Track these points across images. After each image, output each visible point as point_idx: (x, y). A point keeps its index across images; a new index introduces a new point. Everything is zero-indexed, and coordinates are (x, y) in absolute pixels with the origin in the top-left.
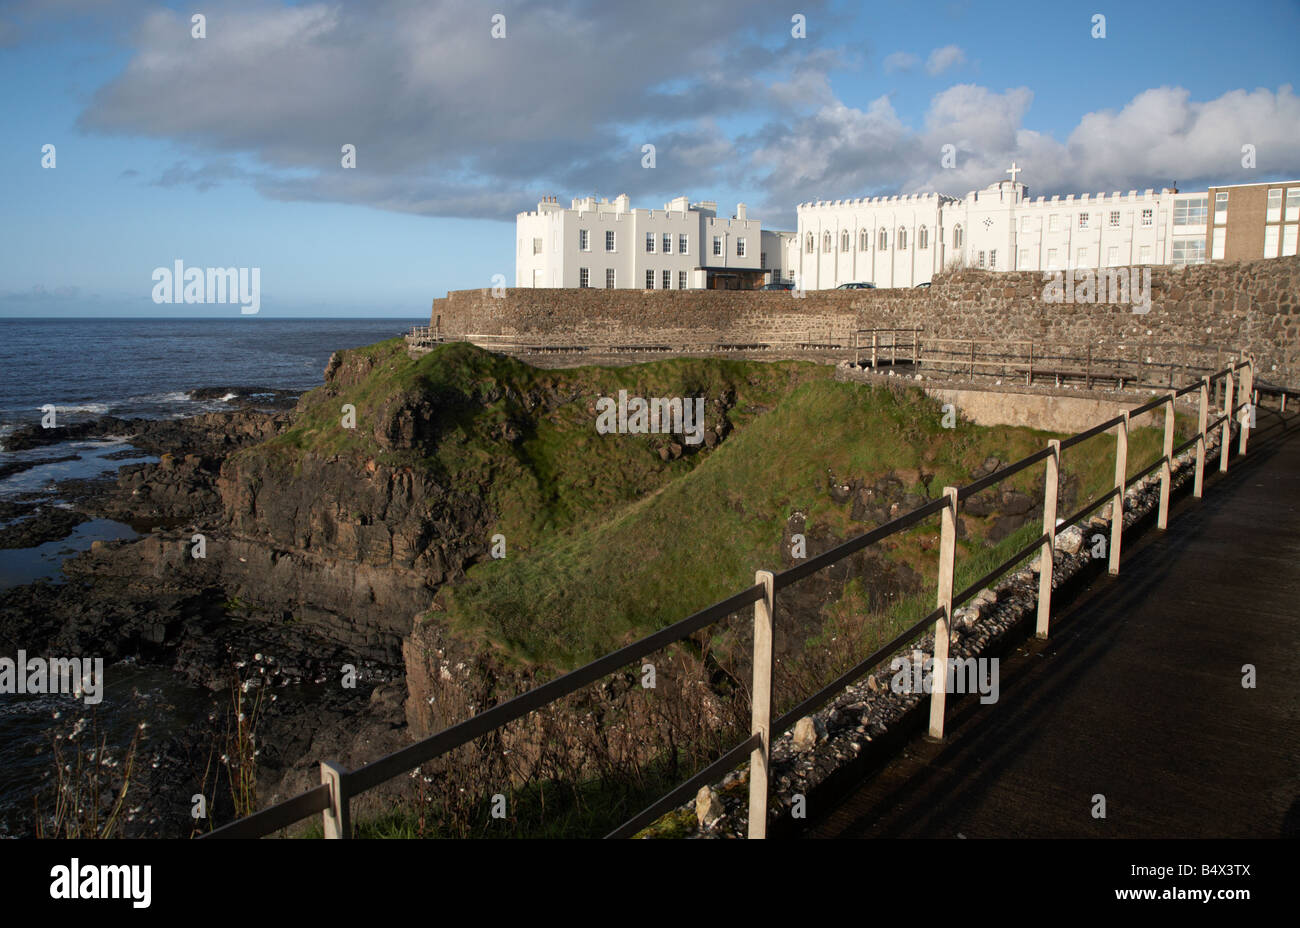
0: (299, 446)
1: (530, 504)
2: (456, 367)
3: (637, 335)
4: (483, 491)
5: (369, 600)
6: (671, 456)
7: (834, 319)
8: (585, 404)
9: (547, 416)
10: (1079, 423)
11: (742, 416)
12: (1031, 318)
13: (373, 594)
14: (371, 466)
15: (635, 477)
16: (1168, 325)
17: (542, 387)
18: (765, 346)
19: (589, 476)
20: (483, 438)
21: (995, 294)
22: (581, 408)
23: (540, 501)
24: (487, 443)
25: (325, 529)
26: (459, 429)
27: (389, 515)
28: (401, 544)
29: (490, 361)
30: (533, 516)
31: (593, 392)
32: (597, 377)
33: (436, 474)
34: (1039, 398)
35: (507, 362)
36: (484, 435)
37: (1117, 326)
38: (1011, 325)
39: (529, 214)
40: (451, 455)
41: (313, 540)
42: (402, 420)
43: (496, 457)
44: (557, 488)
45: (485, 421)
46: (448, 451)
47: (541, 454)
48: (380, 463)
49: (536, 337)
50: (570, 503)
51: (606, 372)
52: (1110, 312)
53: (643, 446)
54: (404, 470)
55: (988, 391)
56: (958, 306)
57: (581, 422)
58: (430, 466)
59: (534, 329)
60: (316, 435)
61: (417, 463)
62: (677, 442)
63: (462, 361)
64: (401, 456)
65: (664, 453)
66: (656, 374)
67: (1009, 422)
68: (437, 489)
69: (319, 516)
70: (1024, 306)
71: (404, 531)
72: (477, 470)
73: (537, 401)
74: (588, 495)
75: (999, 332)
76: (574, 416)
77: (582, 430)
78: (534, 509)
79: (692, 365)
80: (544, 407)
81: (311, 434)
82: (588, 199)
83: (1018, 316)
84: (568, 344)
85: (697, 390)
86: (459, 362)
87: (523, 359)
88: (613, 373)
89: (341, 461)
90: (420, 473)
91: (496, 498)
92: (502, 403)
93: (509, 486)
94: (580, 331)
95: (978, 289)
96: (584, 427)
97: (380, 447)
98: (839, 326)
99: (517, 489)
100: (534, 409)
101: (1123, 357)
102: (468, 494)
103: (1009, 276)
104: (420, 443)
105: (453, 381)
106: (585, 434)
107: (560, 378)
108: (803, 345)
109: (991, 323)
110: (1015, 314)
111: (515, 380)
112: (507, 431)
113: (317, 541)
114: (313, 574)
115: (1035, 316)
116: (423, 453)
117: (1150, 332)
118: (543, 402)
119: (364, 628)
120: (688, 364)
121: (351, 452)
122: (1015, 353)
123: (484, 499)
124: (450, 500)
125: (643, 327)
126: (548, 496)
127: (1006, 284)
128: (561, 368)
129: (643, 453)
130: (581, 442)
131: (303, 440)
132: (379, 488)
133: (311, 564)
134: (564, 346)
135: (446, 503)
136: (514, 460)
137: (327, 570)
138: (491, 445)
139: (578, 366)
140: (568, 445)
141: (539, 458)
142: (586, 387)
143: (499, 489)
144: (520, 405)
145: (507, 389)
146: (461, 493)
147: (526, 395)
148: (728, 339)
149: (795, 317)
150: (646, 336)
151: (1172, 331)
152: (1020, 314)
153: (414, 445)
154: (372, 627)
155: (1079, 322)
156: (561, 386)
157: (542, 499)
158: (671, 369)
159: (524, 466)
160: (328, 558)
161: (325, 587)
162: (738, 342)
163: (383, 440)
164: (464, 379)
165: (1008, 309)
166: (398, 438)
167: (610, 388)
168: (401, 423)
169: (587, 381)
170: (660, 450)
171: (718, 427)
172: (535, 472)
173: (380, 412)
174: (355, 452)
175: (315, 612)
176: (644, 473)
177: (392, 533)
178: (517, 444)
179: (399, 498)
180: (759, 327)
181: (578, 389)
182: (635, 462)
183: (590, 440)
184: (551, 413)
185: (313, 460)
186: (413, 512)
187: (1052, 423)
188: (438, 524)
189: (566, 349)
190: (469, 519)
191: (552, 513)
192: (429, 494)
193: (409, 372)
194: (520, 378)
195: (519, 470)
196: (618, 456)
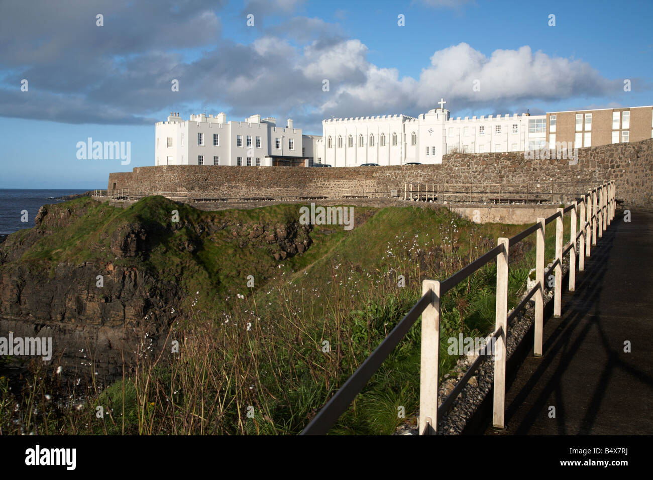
0: (50, 259)
1: (205, 286)
2: (156, 210)
3: (255, 192)
4: (178, 280)
5: (108, 348)
6: (281, 258)
7: (364, 182)
8: (230, 231)
9: (209, 238)
10: (525, 219)
11: (317, 236)
12: (495, 174)
13: (110, 345)
14: (111, 267)
15: (262, 270)
16: (560, 175)
17: (205, 221)
18: (325, 198)
19: (237, 270)
20: (175, 250)
21: (477, 163)
22: (228, 232)
23: (211, 285)
24: (177, 253)
25: (77, 308)
26: (161, 245)
27: (122, 295)
28: (130, 312)
29: (175, 206)
30: (208, 293)
31: (234, 223)
32: (236, 215)
33: (150, 270)
34: (505, 209)
35: (184, 207)
36: (175, 248)
37: (535, 177)
38: (485, 178)
39: (164, 123)
40: (158, 260)
41: (67, 315)
42: (129, 240)
43: (183, 260)
44: (219, 277)
45: (175, 241)
46: (156, 257)
47: (208, 259)
48: (117, 265)
49: (198, 193)
50: (227, 285)
51: (241, 212)
52: (532, 171)
53: (265, 253)
54: (132, 269)
55: (480, 207)
56: (458, 169)
57: (229, 240)
58: (147, 266)
59: (197, 189)
60: (62, 252)
61: (140, 264)
62: (284, 250)
63: (159, 206)
64: (130, 261)
65: (277, 256)
66: (270, 213)
67: (491, 221)
68: (151, 279)
69: (73, 299)
70: (491, 169)
71: (132, 305)
72: (174, 268)
73: (203, 229)
74: (237, 281)
75: (480, 181)
76: (224, 237)
77: (230, 245)
78: (208, 289)
79: (289, 208)
80: (207, 232)
81: (57, 252)
82: (201, 115)
83: (488, 174)
84: (216, 197)
85: (293, 221)
86: (157, 206)
87: (193, 206)
88: (245, 213)
89: (88, 265)
90: (141, 271)
91: (185, 284)
92: (184, 230)
93: (192, 277)
94: (223, 190)
95: (468, 161)
96: (231, 243)
97: (116, 256)
98: (367, 186)
99: (197, 279)
100: (202, 233)
101: (540, 191)
102: (169, 282)
103: (483, 155)
104: (140, 253)
105: (155, 218)
106: (232, 247)
107: (215, 216)
108: (347, 197)
109: (475, 178)
110: (486, 173)
111: (190, 217)
112: (188, 246)
113: (70, 316)
114: (68, 336)
115: (496, 173)
116: (142, 259)
117: (551, 179)
118: (206, 230)
119: (107, 365)
120: (287, 207)
121: (95, 260)
122: (488, 191)
123: (178, 285)
124: (159, 285)
125: (259, 187)
126: (215, 282)
127: (482, 158)
128: (215, 210)
129: (266, 256)
130: (231, 251)
131: (53, 256)
132: (116, 280)
133: (65, 330)
134: (214, 198)
135: (157, 287)
136: (194, 262)
137: (77, 332)
138: (180, 254)
139: (225, 209)
140: (223, 254)
141: (207, 261)
142: (230, 221)
143: (186, 279)
144: (194, 231)
145: (186, 222)
146: (165, 281)
147: (196, 226)
148: (305, 194)
149: (342, 181)
150: (260, 192)
151: (561, 178)
152: (489, 173)
153: (137, 254)
154: (112, 363)
155: (518, 175)
156: (216, 220)
157: (212, 284)
158: (278, 210)
159: (199, 265)
160: (79, 325)
161: (76, 343)
162: (310, 195)
163: (119, 252)
164: (161, 217)
165: (483, 171)
166: (127, 251)
167: (244, 221)
168: (129, 242)
169: (231, 217)
170: (275, 255)
171: (305, 242)
172: (206, 269)
173: (114, 235)
174: (98, 260)
175: (70, 359)
176: (267, 268)
177: (124, 306)
178: (194, 253)
179: (129, 285)
180: (322, 187)
181: (226, 222)
182: (262, 262)
183: (235, 250)
184: (211, 236)
185: (65, 266)
186: (137, 293)
187: (512, 221)
188: (152, 300)
189: (215, 200)
190: (170, 296)
191: (218, 291)
192: (147, 283)
193: (129, 212)
194: (193, 215)
195: (197, 267)
196: (252, 258)
